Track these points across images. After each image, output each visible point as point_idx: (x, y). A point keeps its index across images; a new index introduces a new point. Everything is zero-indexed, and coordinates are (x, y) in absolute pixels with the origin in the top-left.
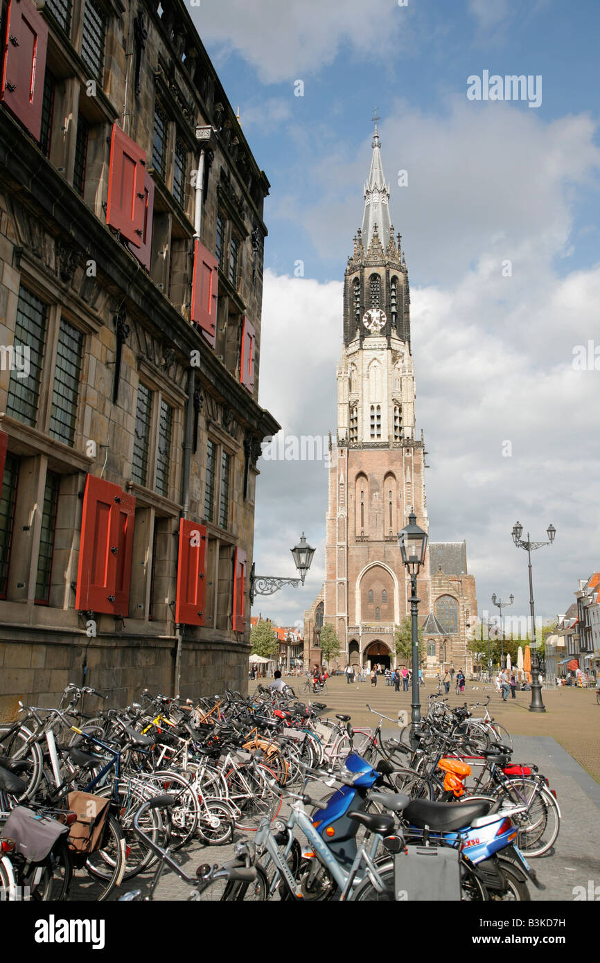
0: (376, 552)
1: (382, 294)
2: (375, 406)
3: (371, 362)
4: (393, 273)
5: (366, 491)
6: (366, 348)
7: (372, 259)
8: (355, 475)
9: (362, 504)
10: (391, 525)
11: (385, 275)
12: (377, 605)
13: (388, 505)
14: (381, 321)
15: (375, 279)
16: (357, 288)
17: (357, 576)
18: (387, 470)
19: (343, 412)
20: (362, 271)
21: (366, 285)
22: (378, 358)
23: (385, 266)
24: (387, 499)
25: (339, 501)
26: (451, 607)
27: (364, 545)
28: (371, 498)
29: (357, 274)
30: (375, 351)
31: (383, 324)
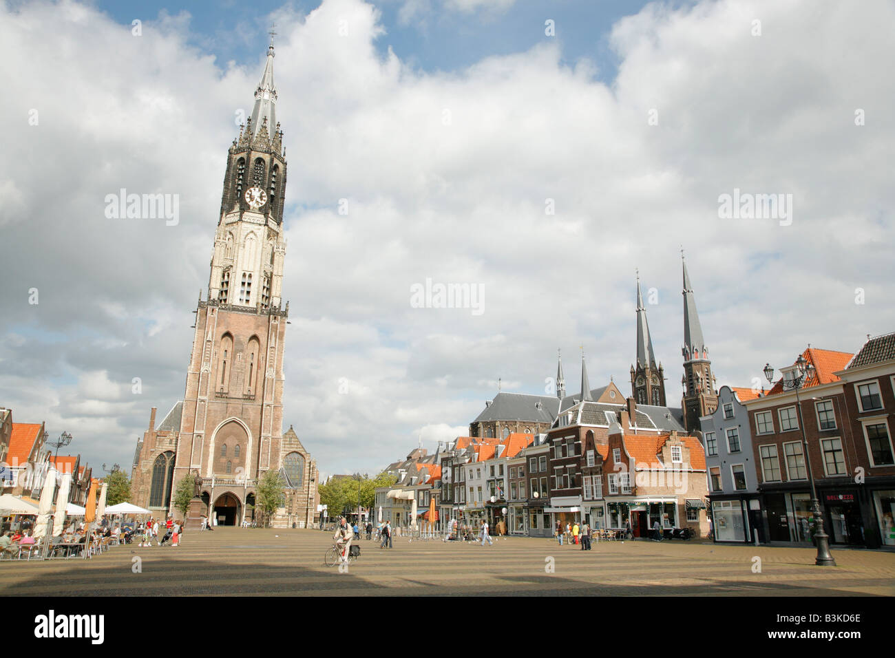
0: (234, 408)
1: (264, 177)
2: (247, 274)
3: (248, 234)
4: (276, 162)
5: (230, 350)
6: (246, 220)
7: (258, 145)
8: (221, 335)
9: (225, 362)
10: (250, 385)
11: (269, 162)
12: (228, 458)
13: (249, 366)
14: (261, 200)
15: (260, 163)
16: (241, 167)
17: (213, 430)
18: (252, 333)
19: (217, 273)
20: (249, 154)
21: (252, 166)
22: (255, 231)
23: (271, 154)
24: (249, 360)
25: (205, 357)
26: (298, 463)
27: (224, 401)
28: (234, 357)
29: (244, 155)
30: (253, 225)
31: (264, 203)
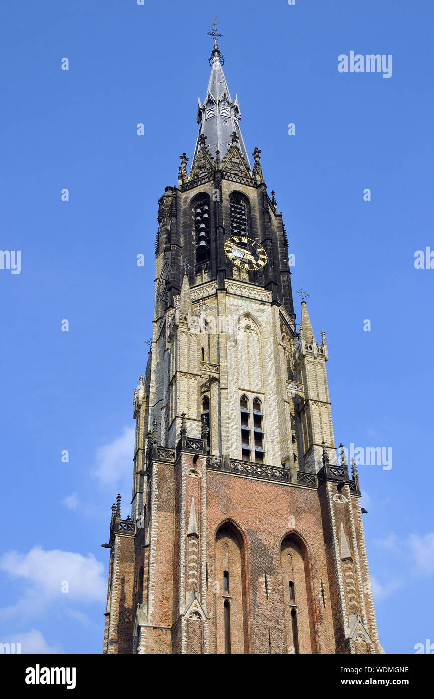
2: (251, 397)
3: (241, 319)
5: (237, 570)
6: (232, 291)
9: (227, 602)
11: (257, 199)
13: (289, 617)
15: (239, 201)
16: (198, 211)
18: (286, 529)
20: (217, 186)
21: (224, 206)
22: (255, 314)
23: (258, 187)
30: (248, 302)
